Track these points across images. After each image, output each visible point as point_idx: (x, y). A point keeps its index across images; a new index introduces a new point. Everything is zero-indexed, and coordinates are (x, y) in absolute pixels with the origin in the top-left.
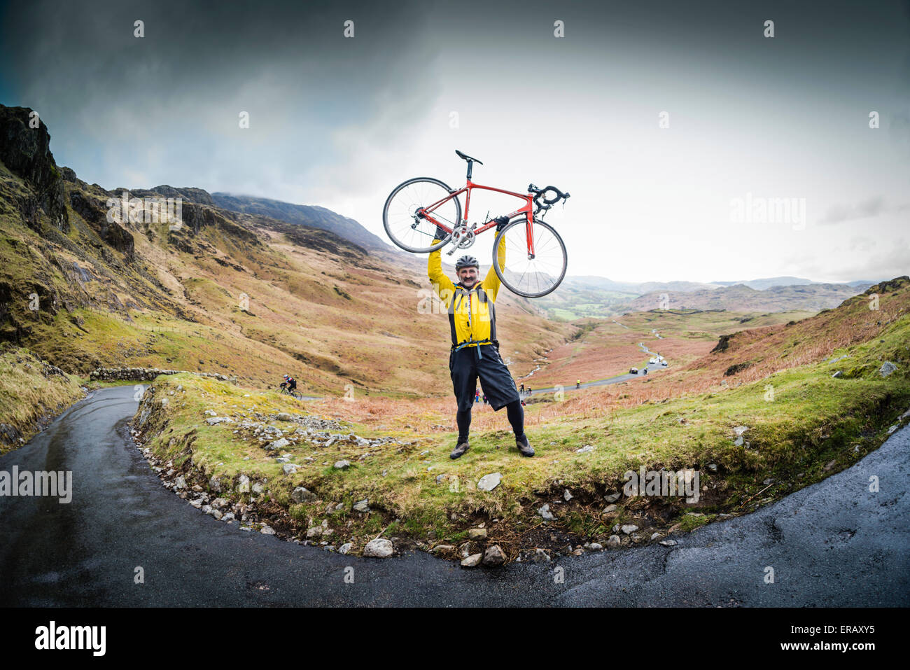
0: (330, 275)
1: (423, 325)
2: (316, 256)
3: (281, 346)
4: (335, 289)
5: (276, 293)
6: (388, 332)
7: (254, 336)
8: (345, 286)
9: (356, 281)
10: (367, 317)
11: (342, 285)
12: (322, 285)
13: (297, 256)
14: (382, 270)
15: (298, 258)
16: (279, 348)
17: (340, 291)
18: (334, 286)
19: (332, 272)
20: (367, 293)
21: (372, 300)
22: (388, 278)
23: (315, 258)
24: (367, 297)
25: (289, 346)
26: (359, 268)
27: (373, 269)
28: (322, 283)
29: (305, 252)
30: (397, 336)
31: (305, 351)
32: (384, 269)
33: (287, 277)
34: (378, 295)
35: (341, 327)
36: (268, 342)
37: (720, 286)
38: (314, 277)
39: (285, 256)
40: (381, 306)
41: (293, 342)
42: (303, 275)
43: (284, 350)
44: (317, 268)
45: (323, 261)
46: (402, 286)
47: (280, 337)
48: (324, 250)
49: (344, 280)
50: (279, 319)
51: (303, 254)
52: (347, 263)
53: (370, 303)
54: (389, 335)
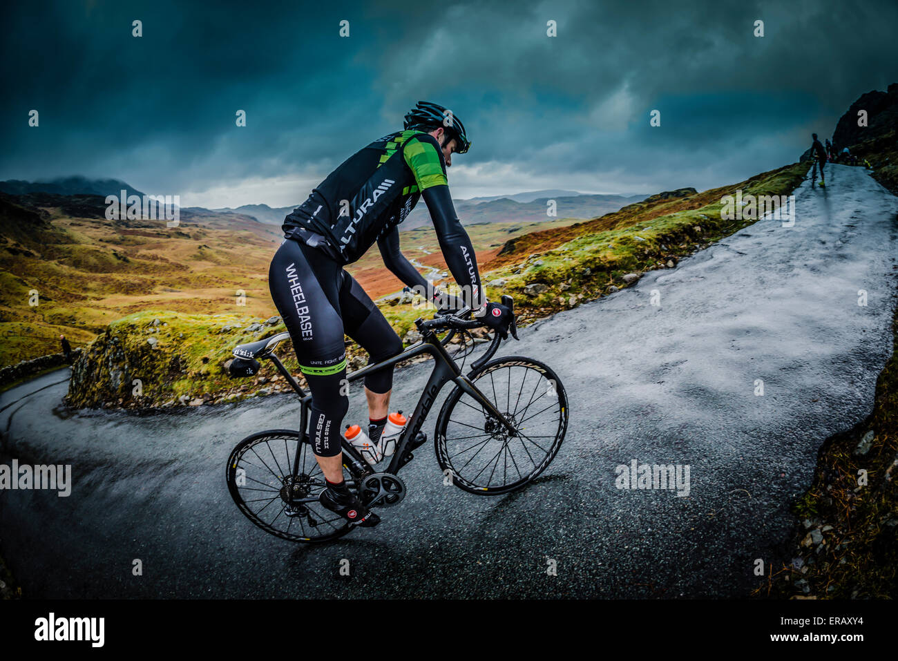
0: (107, 242)
1: (199, 274)
2: (91, 225)
3: (82, 325)
4: (114, 254)
5: (64, 272)
6: (170, 288)
7: (56, 321)
8: (122, 249)
9: (131, 242)
10: (148, 277)
11: (119, 249)
12: (102, 253)
13: (75, 228)
14: (152, 227)
15: (77, 230)
16: (80, 327)
17: (119, 255)
18: (113, 252)
19: (108, 237)
20: (143, 252)
21: (148, 258)
22: (158, 234)
23: (91, 227)
24: (144, 256)
25: (88, 323)
26: (131, 229)
27: (143, 227)
28: (102, 250)
29: (83, 223)
30: (179, 290)
31: (103, 324)
32: (153, 225)
33: (70, 252)
34: (154, 252)
35: (127, 292)
36: (69, 324)
37: (481, 201)
38: (93, 246)
39: (65, 231)
40: (158, 263)
41: (90, 318)
42: (84, 246)
43: (85, 328)
44: (95, 237)
45: (98, 228)
46: (173, 239)
47: (77, 315)
48: (97, 216)
49: (120, 244)
50: (71, 297)
51: (79, 225)
52: (119, 226)
53: (148, 262)
54: (172, 291)
